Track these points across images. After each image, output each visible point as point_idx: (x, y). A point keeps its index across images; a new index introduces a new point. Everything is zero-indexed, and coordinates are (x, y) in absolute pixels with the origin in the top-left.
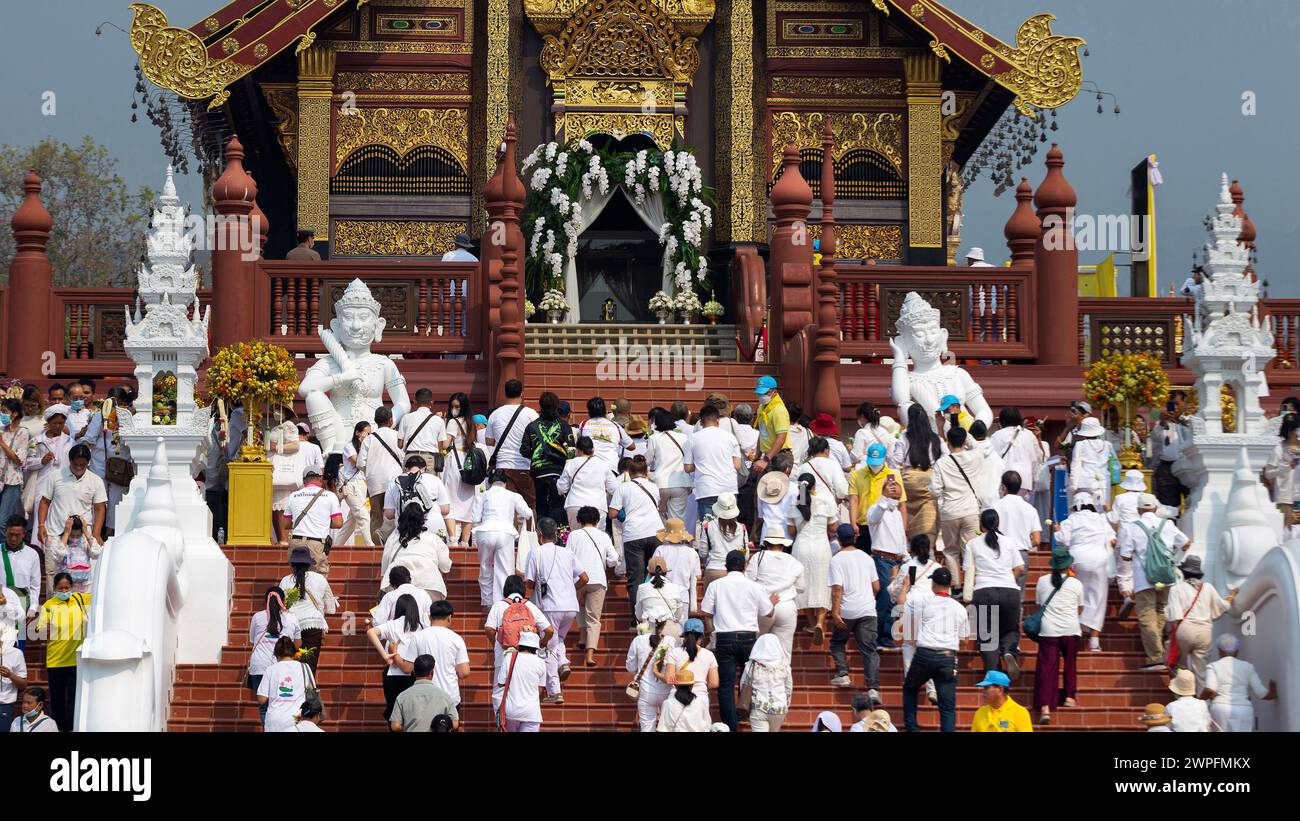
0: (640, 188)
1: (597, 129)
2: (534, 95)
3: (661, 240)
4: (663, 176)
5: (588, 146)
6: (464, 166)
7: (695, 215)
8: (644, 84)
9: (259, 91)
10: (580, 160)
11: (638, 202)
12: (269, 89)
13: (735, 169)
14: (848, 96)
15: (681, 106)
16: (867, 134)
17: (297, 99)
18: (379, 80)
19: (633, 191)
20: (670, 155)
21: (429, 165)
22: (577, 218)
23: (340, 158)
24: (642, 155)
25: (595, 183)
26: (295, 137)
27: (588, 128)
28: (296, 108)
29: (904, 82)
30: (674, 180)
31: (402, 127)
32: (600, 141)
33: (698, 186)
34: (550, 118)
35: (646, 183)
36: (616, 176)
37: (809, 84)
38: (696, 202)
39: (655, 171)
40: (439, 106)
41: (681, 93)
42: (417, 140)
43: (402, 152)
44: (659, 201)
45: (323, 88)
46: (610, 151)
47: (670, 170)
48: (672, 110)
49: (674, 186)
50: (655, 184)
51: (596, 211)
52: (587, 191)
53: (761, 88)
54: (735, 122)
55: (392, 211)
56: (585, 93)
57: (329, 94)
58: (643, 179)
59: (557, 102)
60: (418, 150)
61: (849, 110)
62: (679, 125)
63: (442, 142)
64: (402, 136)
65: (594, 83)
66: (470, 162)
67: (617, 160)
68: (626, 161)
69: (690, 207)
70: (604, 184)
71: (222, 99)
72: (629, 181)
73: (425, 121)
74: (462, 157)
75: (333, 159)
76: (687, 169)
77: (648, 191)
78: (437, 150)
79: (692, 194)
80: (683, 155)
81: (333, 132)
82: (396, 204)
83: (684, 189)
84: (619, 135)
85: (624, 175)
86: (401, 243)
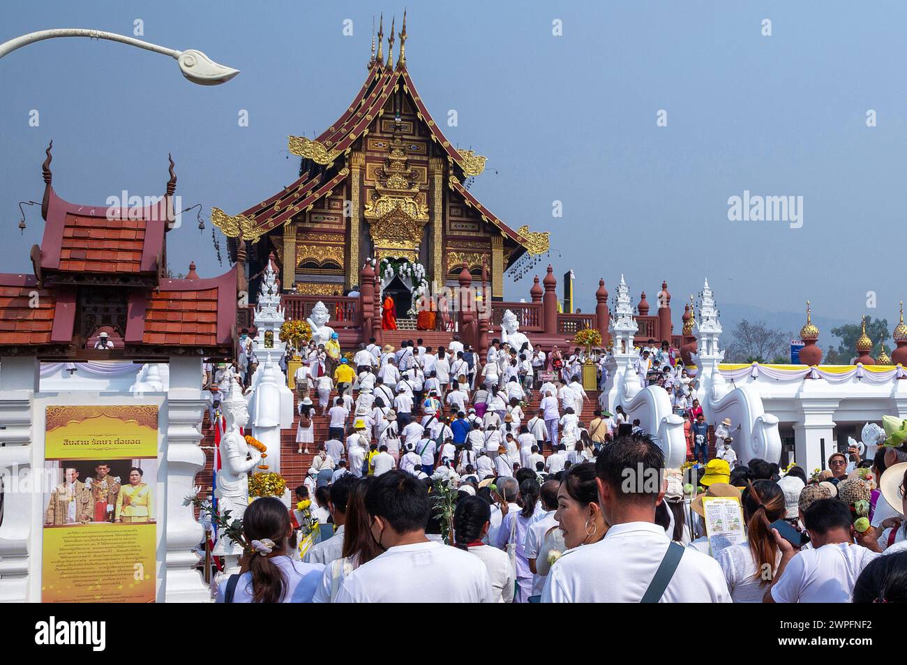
0: (404, 275)
1: (389, 255)
2: (367, 244)
3: (412, 292)
4: (412, 272)
5: (387, 261)
6: (343, 266)
7: (423, 284)
8: (405, 241)
9: (269, 238)
10: (384, 264)
11: (403, 280)
12: (273, 238)
13: (436, 270)
14: (472, 248)
15: (418, 249)
16: (478, 260)
17: (283, 242)
18: (312, 236)
19: (402, 276)
20: (415, 264)
21: (330, 265)
22: (383, 284)
23: (298, 262)
24: (405, 264)
25: (389, 273)
26: (282, 255)
27: (386, 255)
28: (283, 245)
29: (491, 244)
30: (416, 273)
31: (320, 253)
32: (390, 259)
33: (424, 275)
34: (372, 251)
35: (406, 273)
36: (397, 271)
37: (460, 244)
38: (423, 280)
39: (409, 270)
40: (334, 246)
41: (418, 245)
42: (326, 257)
43: (320, 260)
44: (410, 280)
45: (293, 238)
46: (394, 263)
47: (415, 270)
48: (414, 250)
49: (416, 275)
50: (409, 274)
51: (389, 282)
52: (387, 276)
53: (444, 244)
54: (436, 255)
55: (316, 280)
56: (384, 243)
57: (295, 240)
58: (405, 272)
59: (375, 246)
60: (326, 260)
61: (473, 253)
62: (417, 255)
63: (335, 258)
64: (320, 255)
65: (388, 241)
66: (345, 265)
67: (396, 266)
68: (400, 266)
69: (421, 282)
70: (392, 273)
71: (257, 240)
72: (401, 273)
73: (329, 250)
74: (342, 263)
75: (296, 262)
76: (420, 269)
77: (407, 276)
78: (333, 260)
79: (422, 277)
80: (419, 265)
81: (296, 254)
82: (319, 278)
83: (419, 276)
84: (396, 258)
85: (399, 271)
86: (320, 291)
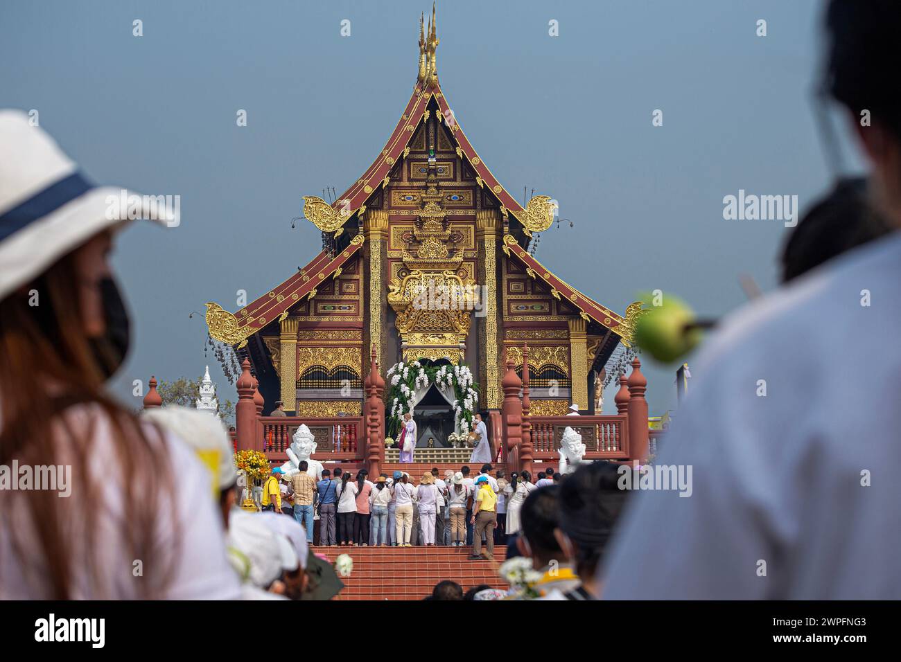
0: (443, 384)
1: (424, 356)
2: (393, 341)
3: (454, 408)
4: (454, 378)
5: (419, 364)
6: (360, 375)
7: (469, 396)
8: (445, 335)
9: (262, 340)
10: (415, 371)
11: (442, 390)
12: (267, 339)
13: (489, 374)
14: (542, 339)
15: (463, 344)
16: (552, 357)
17: (280, 344)
18: (319, 334)
19: (440, 385)
20: (457, 368)
21: (343, 373)
22: (413, 398)
23: (301, 371)
24: (444, 368)
25: (422, 382)
26: (279, 362)
27: (419, 356)
28: (279, 348)
29: (569, 332)
30: (459, 379)
31: (330, 356)
32: (423, 362)
33: (471, 382)
34: (400, 351)
35: (446, 382)
36: (432, 379)
37: (524, 334)
38: (470, 390)
39: (450, 375)
40: (348, 346)
41: (463, 339)
42: (337, 362)
43: (330, 368)
44: (452, 389)
45: (293, 339)
46: (429, 366)
47: (457, 375)
48: (459, 347)
49: (459, 383)
50: (450, 382)
51: (423, 395)
52: (418, 385)
53: (501, 335)
54: (488, 352)
55: (325, 396)
56: (417, 339)
57: (296, 341)
58: (444, 379)
59: (404, 343)
60: (338, 367)
61: (543, 346)
62: (462, 354)
63: (349, 363)
64: (329, 361)
65: (421, 335)
66: (362, 373)
67: (432, 370)
68: (436, 371)
69: (467, 392)
70: (426, 382)
71: (244, 344)
72: (438, 380)
73: (341, 353)
74: (358, 370)
75: (298, 372)
76: (466, 375)
77: (447, 385)
78: (346, 367)
79: (468, 386)
80: (463, 368)
81: (297, 360)
82: (328, 393)
83: (464, 384)
84: (433, 359)
85: (436, 377)
86: (330, 411)
